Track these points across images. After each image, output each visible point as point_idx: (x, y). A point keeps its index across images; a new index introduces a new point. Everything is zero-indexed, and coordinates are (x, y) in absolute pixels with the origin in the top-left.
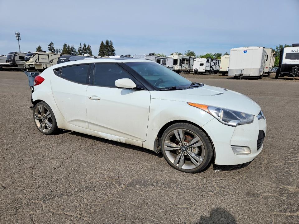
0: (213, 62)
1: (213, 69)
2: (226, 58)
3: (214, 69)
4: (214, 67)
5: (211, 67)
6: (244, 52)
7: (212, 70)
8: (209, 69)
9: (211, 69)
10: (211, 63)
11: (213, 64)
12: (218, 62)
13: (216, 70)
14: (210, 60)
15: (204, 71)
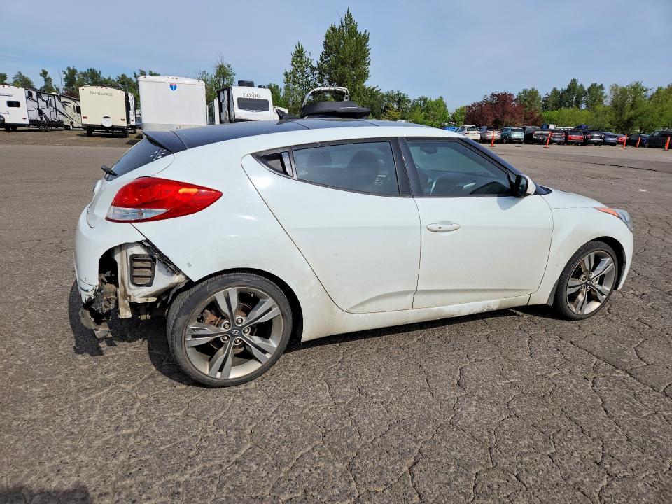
0: (43, 100)
1: (46, 117)
2: (92, 93)
3: (49, 117)
4: (46, 111)
5: (41, 113)
6: (171, 87)
7: (44, 119)
8: (35, 116)
9: (41, 118)
10: (38, 102)
11: (42, 104)
12: (53, 100)
13: (53, 120)
14: (34, 94)
15: (27, 122)
